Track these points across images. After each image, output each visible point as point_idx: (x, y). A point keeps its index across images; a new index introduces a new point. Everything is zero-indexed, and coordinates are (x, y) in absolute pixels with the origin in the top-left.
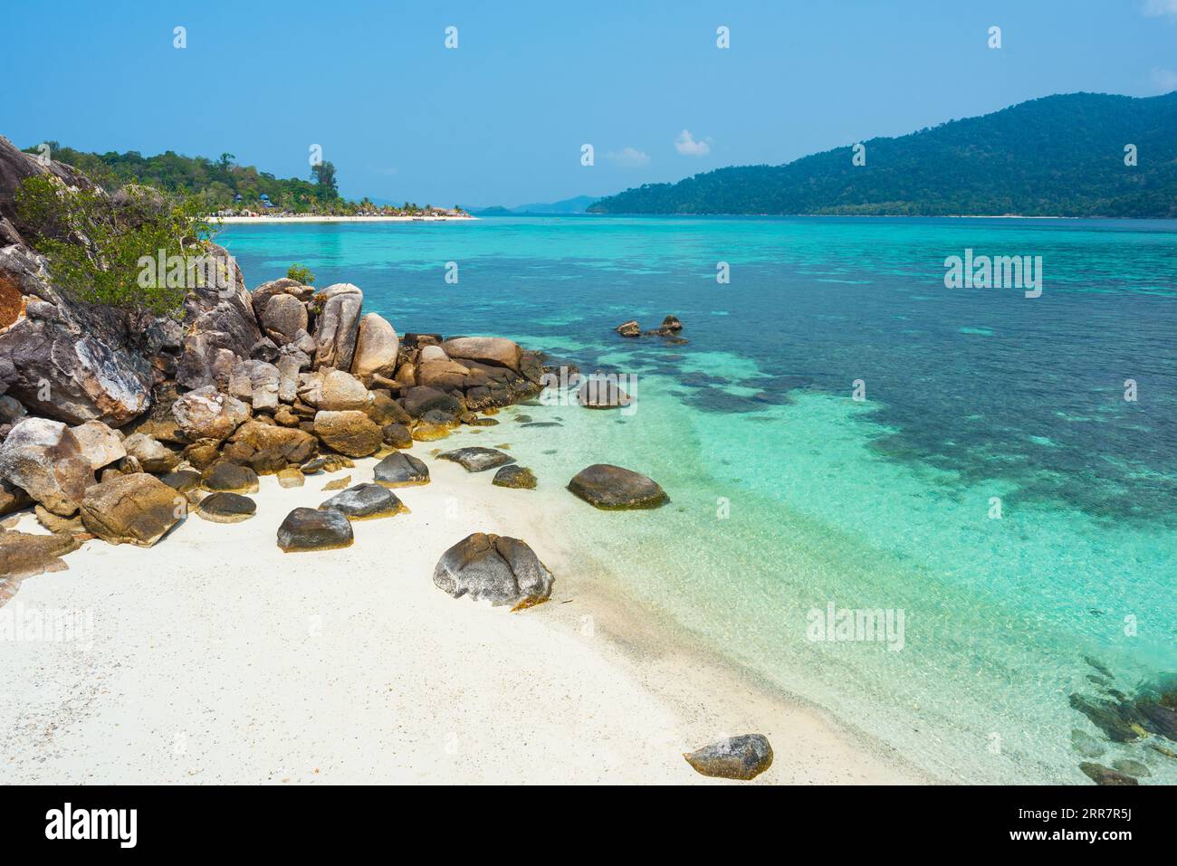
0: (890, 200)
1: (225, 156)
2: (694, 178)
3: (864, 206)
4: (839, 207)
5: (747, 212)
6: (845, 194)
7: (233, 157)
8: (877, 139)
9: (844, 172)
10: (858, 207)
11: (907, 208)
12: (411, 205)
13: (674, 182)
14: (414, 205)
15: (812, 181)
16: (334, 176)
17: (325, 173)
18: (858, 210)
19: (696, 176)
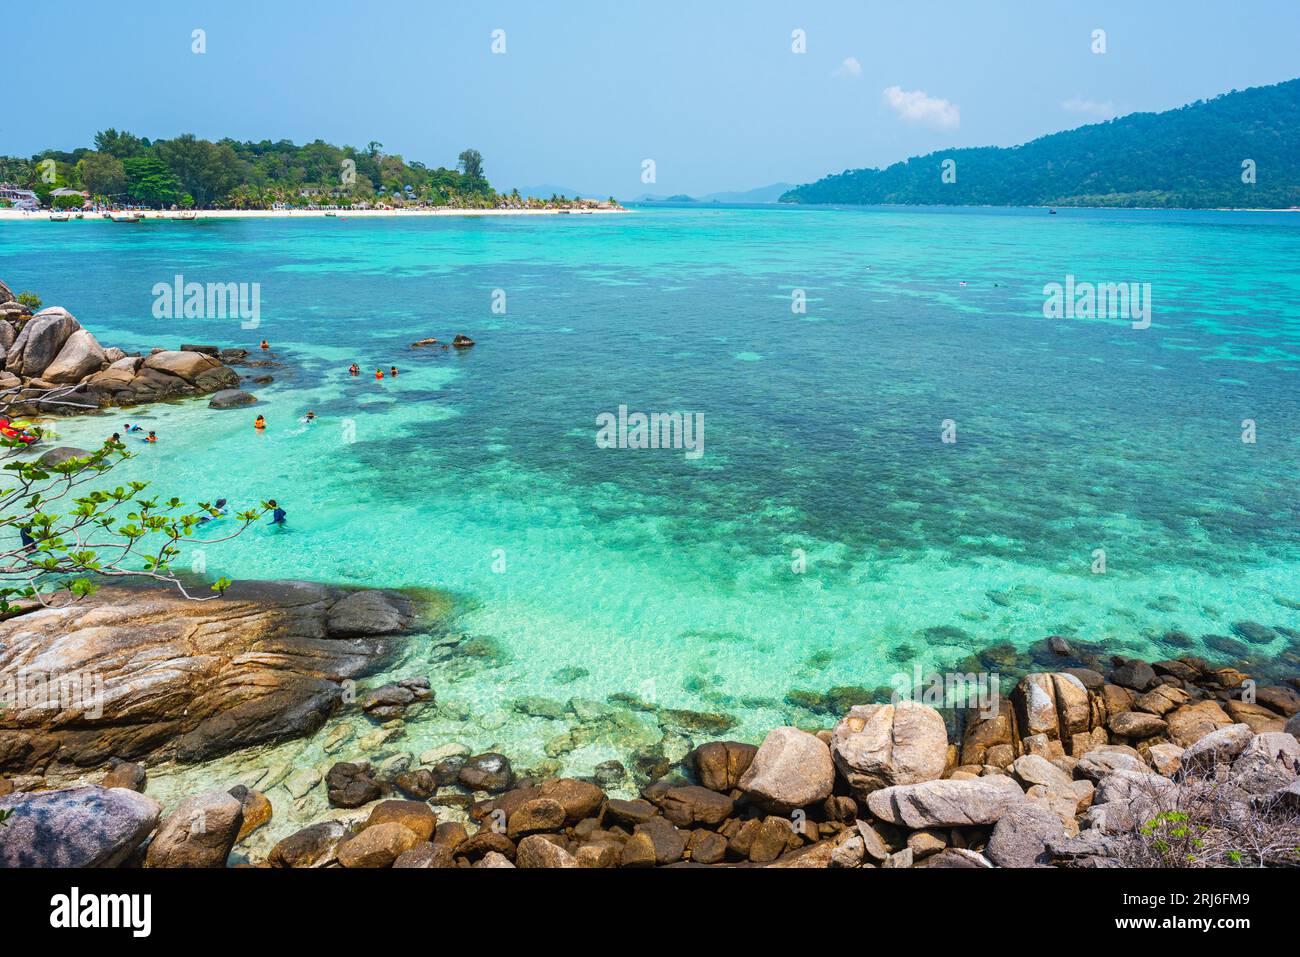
0: (1143, 189)
1: (372, 144)
2: (906, 162)
3: (1110, 196)
4: (1079, 197)
5: (966, 203)
6: (1089, 181)
7: (381, 145)
8: (1136, 115)
9: (1091, 155)
10: (1103, 197)
11: (1163, 199)
12: (559, 197)
13: (883, 168)
14: (563, 197)
15: (1050, 165)
16: (481, 165)
17: (472, 161)
18: (1102, 200)
19: (910, 160)
